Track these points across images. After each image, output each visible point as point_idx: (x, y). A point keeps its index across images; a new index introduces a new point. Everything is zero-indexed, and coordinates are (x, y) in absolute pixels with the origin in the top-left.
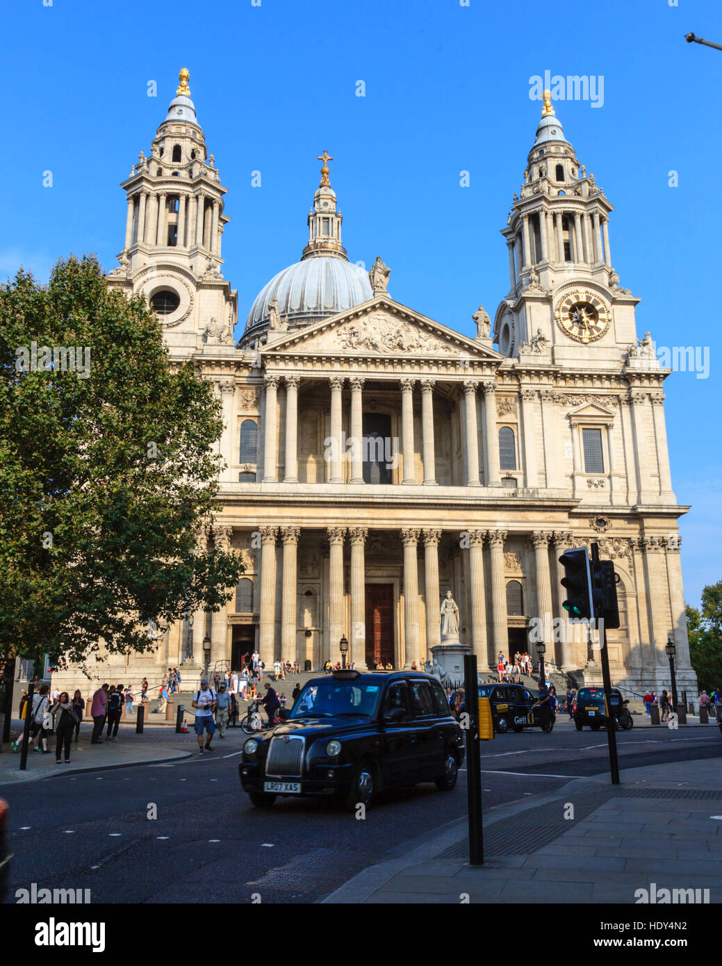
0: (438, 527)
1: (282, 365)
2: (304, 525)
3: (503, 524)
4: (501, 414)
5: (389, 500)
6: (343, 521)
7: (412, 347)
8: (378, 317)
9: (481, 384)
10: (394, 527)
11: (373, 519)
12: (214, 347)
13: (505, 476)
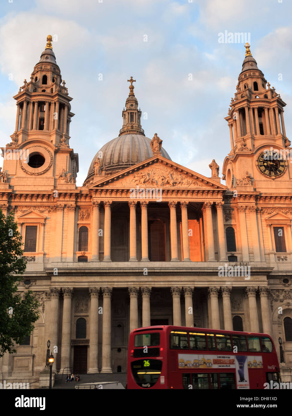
0: (192, 286)
2: (115, 286)
3: (229, 283)
4: (226, 220)
5: (164, 271)
6: (137, 283)
8: (156, 167)
9: (214, 203)
10: (167, 286)
11: (155, 282)
12: (64, 186)
13: (230, 255)
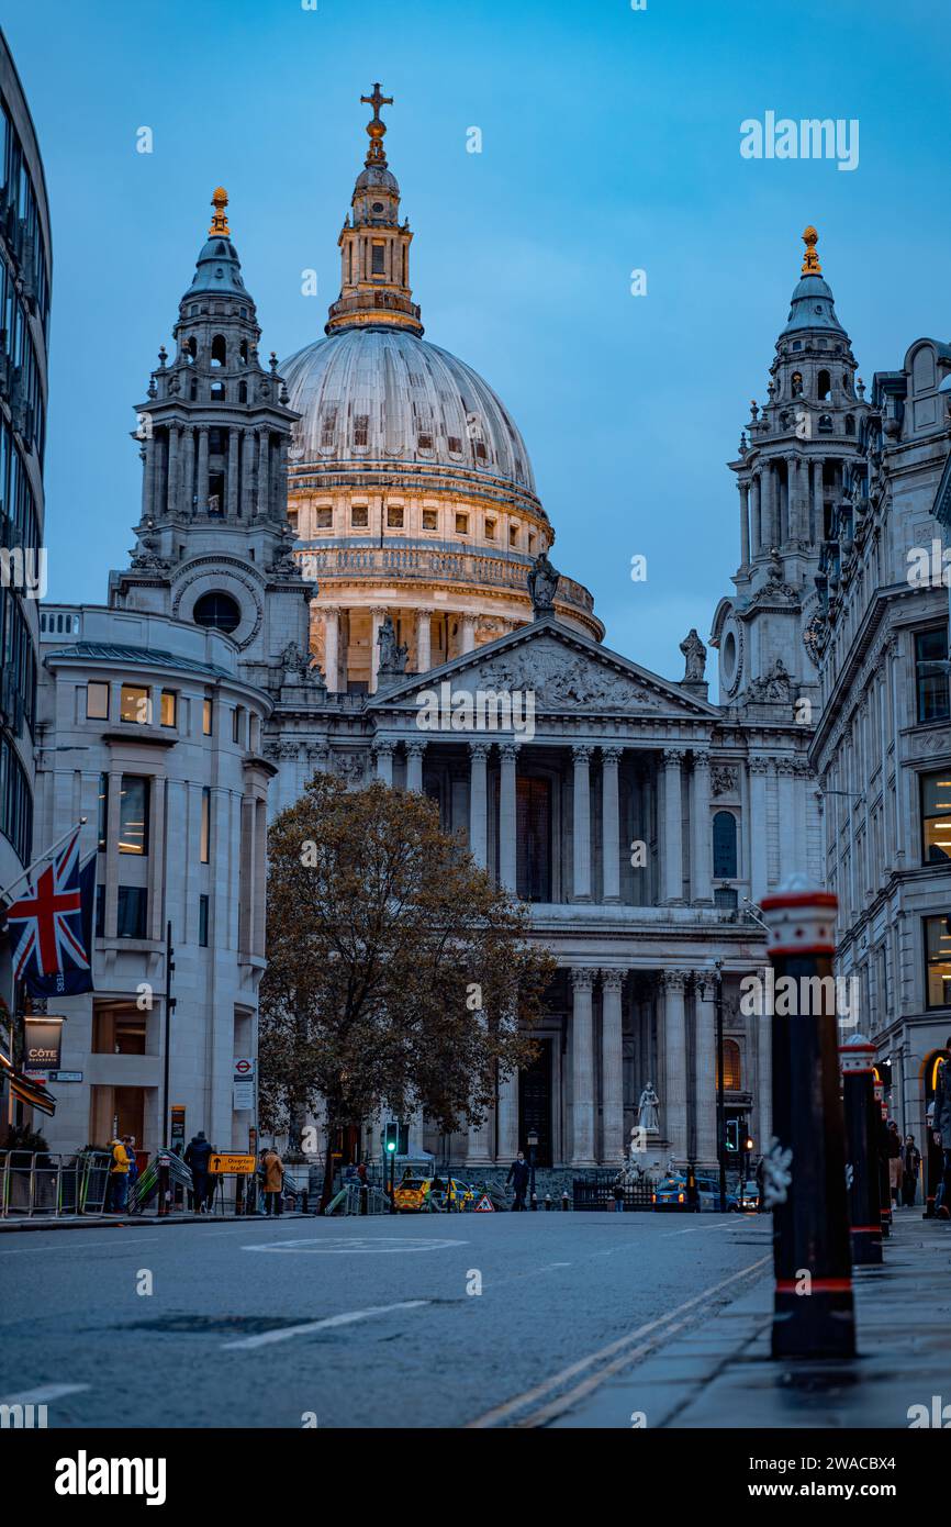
0: (622, 966)
1: (399, 724)
3: (715, 961)
4: (717, 793)
5: (556, 927)
7: (591, 696)
8: (541, 649)
9: (690, 753)
13: (720, 886)
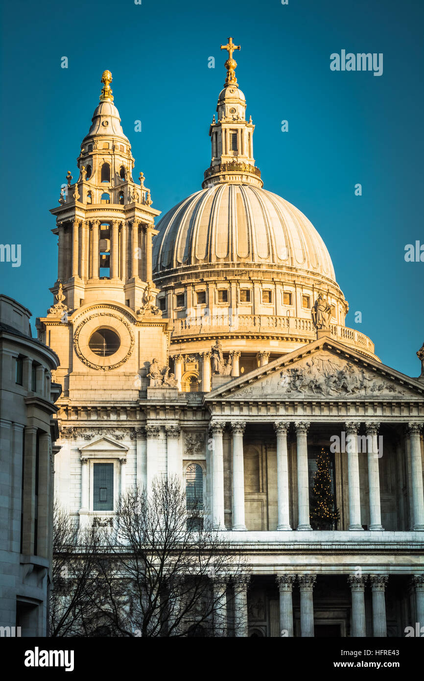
0: (385, 572)
1: (227, 411)
2: (255, 573)
5: (337, 547)
11: (321, 565)
